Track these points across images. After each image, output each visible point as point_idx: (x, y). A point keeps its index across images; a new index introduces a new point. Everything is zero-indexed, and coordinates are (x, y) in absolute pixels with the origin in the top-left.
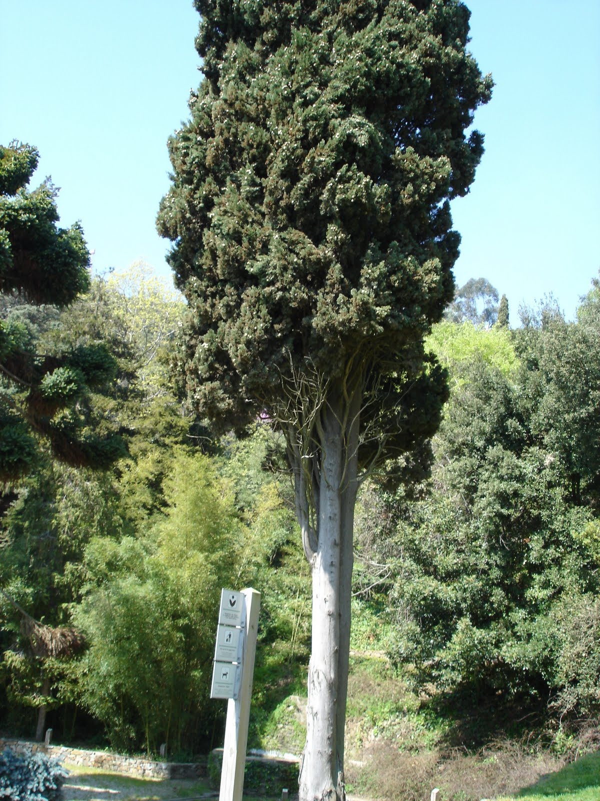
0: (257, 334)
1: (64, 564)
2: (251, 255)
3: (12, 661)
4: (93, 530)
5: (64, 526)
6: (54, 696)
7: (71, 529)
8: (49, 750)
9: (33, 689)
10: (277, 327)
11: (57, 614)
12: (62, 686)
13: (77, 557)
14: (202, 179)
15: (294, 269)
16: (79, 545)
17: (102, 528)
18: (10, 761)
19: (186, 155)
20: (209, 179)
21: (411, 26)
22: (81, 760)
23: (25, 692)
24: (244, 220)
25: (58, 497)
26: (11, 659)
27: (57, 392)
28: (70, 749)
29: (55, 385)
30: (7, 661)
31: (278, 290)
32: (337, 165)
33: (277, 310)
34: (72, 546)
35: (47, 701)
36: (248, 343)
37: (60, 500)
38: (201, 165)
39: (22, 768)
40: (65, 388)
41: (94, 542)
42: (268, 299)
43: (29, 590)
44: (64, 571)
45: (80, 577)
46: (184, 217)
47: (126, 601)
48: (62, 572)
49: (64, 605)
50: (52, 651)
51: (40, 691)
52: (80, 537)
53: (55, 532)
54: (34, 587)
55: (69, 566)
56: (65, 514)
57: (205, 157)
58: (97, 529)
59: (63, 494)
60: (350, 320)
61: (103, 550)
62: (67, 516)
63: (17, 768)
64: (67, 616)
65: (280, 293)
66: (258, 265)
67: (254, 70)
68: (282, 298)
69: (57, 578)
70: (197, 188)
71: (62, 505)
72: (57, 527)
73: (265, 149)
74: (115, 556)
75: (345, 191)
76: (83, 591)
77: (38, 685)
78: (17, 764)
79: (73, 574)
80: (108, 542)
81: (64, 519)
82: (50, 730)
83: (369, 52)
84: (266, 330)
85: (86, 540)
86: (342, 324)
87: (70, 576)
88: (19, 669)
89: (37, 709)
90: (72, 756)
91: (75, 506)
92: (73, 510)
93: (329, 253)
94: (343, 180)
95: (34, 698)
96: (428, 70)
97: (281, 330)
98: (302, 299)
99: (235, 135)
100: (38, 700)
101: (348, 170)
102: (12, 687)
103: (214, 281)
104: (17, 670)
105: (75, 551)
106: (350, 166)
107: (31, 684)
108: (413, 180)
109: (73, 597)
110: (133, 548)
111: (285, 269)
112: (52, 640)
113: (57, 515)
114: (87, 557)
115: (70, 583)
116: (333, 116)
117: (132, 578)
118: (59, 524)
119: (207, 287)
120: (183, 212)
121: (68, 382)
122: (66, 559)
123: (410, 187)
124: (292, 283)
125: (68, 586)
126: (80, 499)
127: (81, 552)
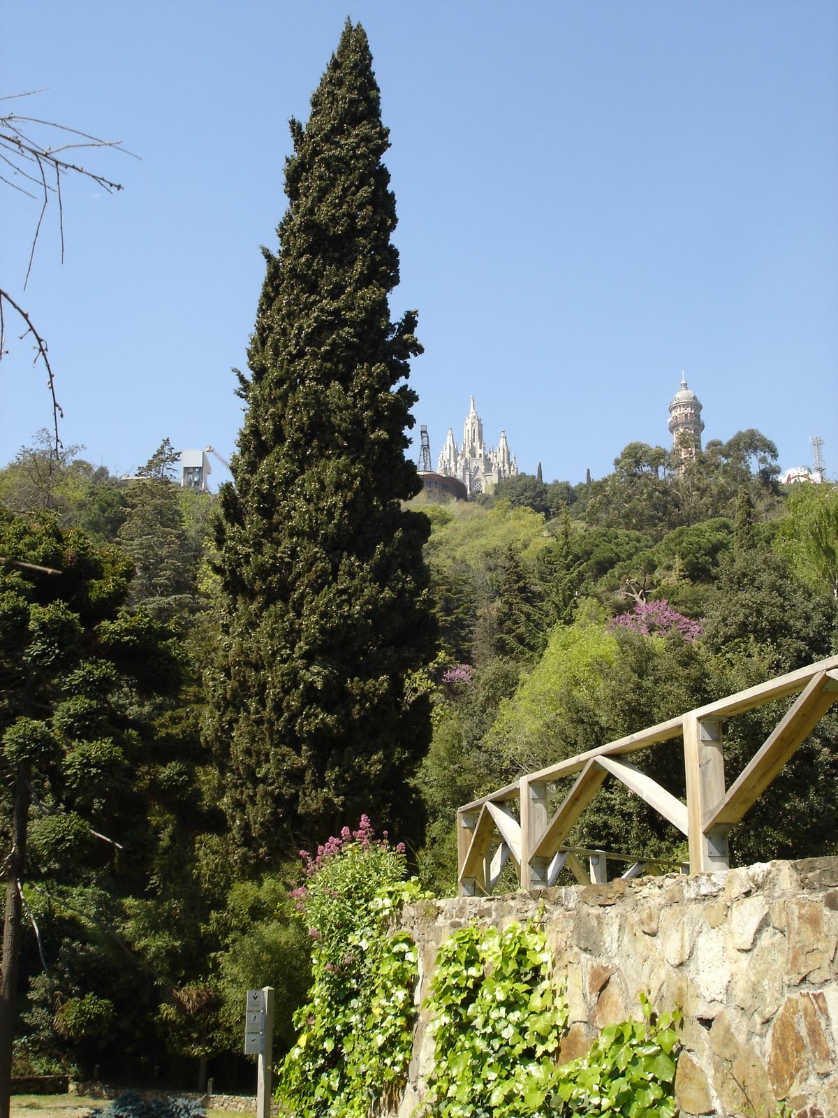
0: (266, 817)
1: (209, 913)
2: (259, 764)
3: (167, 1014)
4: (234, 876)
5: (206, 874)
6: (211, 1046)
7: (212, 876)
8: (212, 1099)
9: (191, 1041)
10: (280, 810)
11: (206, 963)
12: (218, 1035)
13: (221, 905)
14: (226, 708)
15: (285, 774)
16: (222, 892)
17: (243, 872)
18: (157, 1107)
19: (214, 691)
20: (230, 708)
21: (356, 582)
22: (243, 1107)
23: (185, 1044)
24: (253, 741)
25: (197, 846)
26: (166, 1012)
27: (171, 784)
28: (232, 1097)
29: (170, 778)
30: (163, 1014)
31: (277, 788)
32: (303, 706)
33: (278, 800)
34: (215, 894)
35: (205, 1051)
36: (262, 824)
37: (199, 849)
38: (224, 698)
39: (167, 1111)
40: (178, 780)
41: (235, 887)
42: (272, 793)
43: (177, 944)
44: (209, 920)
45: (225, 924)
46: (217, 736)
47: (268, 948)
48: (207, 922)
49: (212, 955)
50: (190, 1010)
51: (198, 1042)
52: (222, 884)
53: (197, 882)
54: (182, 940)
55: (214, 915)
56: (204, 862)
57: (226, 692)
58: (238, 874)
59: (201, 842)
60: (319, 809)
61: (245, 896)
62: (208, 864)
63: (163, 1112)
64: (217, 965)
65: (277, 790)
66: (263, 771)
67: (254, 625)
68: (279, 793)
69: (203, 927)
70: (224, 713)
71: (201, 853)
72: (198, 877)
73: (263, 686)
74: (258, 900)
75: (309, 724)
76: (228, 941)
77: (195, 1036)
78: (163, 1109)
79: (218, 923)
80: (249, 887)
81: (205, 867)
82: (211, 1079)
83: (323, 615)
84: (271, 814)
85: (228, 886)
86: (315, 810)
87: (215, 924)
88: (175, 1022)
89: (197, 1059)
90: (234, 1103)
91: (216, 853)
92: (212, 857)
93: (305, 762)
94: (308, 717)
95: (193, 1049)
96: (369, 614)
97: (282, 813)
98: (292, 794)
99: (244, 677)
100: (196, 1051)
101: (310, 709)
102: (170, 1040)
103: (240, 777)
104: (173, 1022)
105: (219, 898)
106: (311, 706)
107: (189, 1035)
108: (359, 701)
109: (220, 945)
110: (274, 890)
111: (278, 775)
112: (189, 1001)
113: (197, 864)
114: (231, 904)
115: (216, 931)
116: (301, 669)
117: (275, 924)
118: (199, 873)
119: (237, 779)
120: (216, 731)
121: (180, 774)
122: (210, 908)
123: (357, 707)
124: (284, 784)
125: (215, 935)
126: (218, 846)
127: (225, 900)
